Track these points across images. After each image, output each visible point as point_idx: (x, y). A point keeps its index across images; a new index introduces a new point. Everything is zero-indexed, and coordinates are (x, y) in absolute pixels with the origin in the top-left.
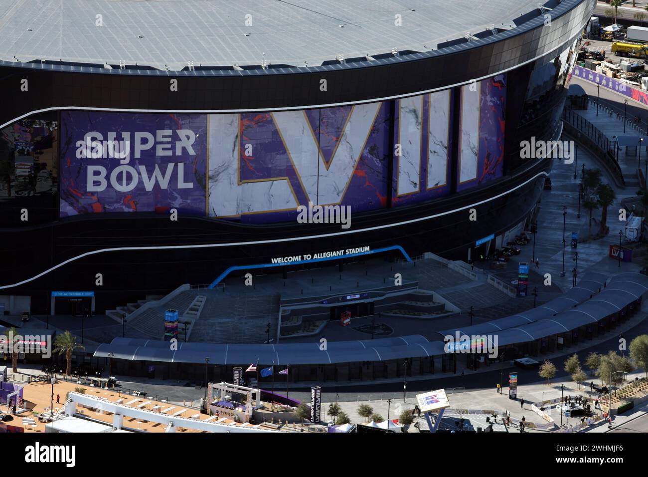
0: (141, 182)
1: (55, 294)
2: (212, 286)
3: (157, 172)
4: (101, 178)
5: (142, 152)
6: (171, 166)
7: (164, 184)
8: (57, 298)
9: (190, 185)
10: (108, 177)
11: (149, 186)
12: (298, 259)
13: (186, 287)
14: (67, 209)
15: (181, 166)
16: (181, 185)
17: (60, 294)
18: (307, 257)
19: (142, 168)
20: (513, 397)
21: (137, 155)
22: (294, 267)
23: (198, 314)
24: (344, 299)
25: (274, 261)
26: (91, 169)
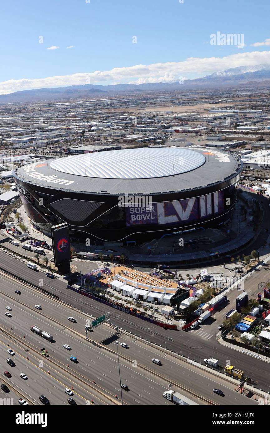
0: (143, 218)
1: (127, 242)
2: (161, 239)
3: (146, 216)
4: (134, 218)
5: (143, 212)
6: (149, 214)
7: (148, 218)
8: (128, 243)
9: (154, 218)
10: (136, 217)
11: (145, 219)
12: (179, 232)
13: (154, 240)
14: (128, 225)
15: (152, 214)
16: (152, 218)
17: (128, 242)
18: (181, 232)
19: (143, 215)
20: (225, 268)
21: (142, 212)
22: (179, 233)
23: (156, 246)
24: (189, 241)
25: (174, 233)
26: (132, 216)
